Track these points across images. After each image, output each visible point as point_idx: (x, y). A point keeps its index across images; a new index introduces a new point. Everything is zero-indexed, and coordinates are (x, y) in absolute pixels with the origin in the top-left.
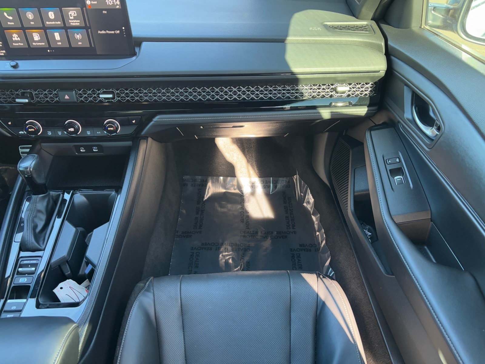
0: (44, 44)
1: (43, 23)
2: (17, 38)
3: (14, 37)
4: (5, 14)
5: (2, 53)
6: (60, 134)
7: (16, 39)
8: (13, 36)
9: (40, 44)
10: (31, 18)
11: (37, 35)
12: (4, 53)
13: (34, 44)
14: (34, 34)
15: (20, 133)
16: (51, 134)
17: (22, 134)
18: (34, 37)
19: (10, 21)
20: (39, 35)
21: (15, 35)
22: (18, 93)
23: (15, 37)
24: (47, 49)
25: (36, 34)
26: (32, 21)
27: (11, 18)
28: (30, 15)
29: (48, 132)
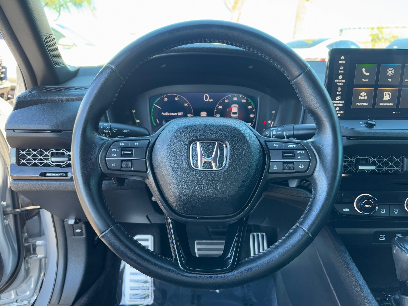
0: (392, 104)
1: (402, 80)
2: (365, 96)
3: (361, 96)
4: (364, 70)
5: (339, 114)
6: (396, 213)
7: (363, 98)
8: (361, 94)
9: (388, 104)
10: (390, 74)
11: (389, 94)
12: (341, 114)
13: (381, 104)
14: (386, 93)
15: (344, 210)
16: (384, 212)
17: (346, 211)
18: (384, 96)
19: (366, 77)
20: (390, 94)
21: (363, 94)
22: (352, 160)
23: (363, 96)
24: (394, 110)
25: (388, 92)
26: (390, 77)
27: (368, 74)
28: (390, 72)
29: (381, 209)
